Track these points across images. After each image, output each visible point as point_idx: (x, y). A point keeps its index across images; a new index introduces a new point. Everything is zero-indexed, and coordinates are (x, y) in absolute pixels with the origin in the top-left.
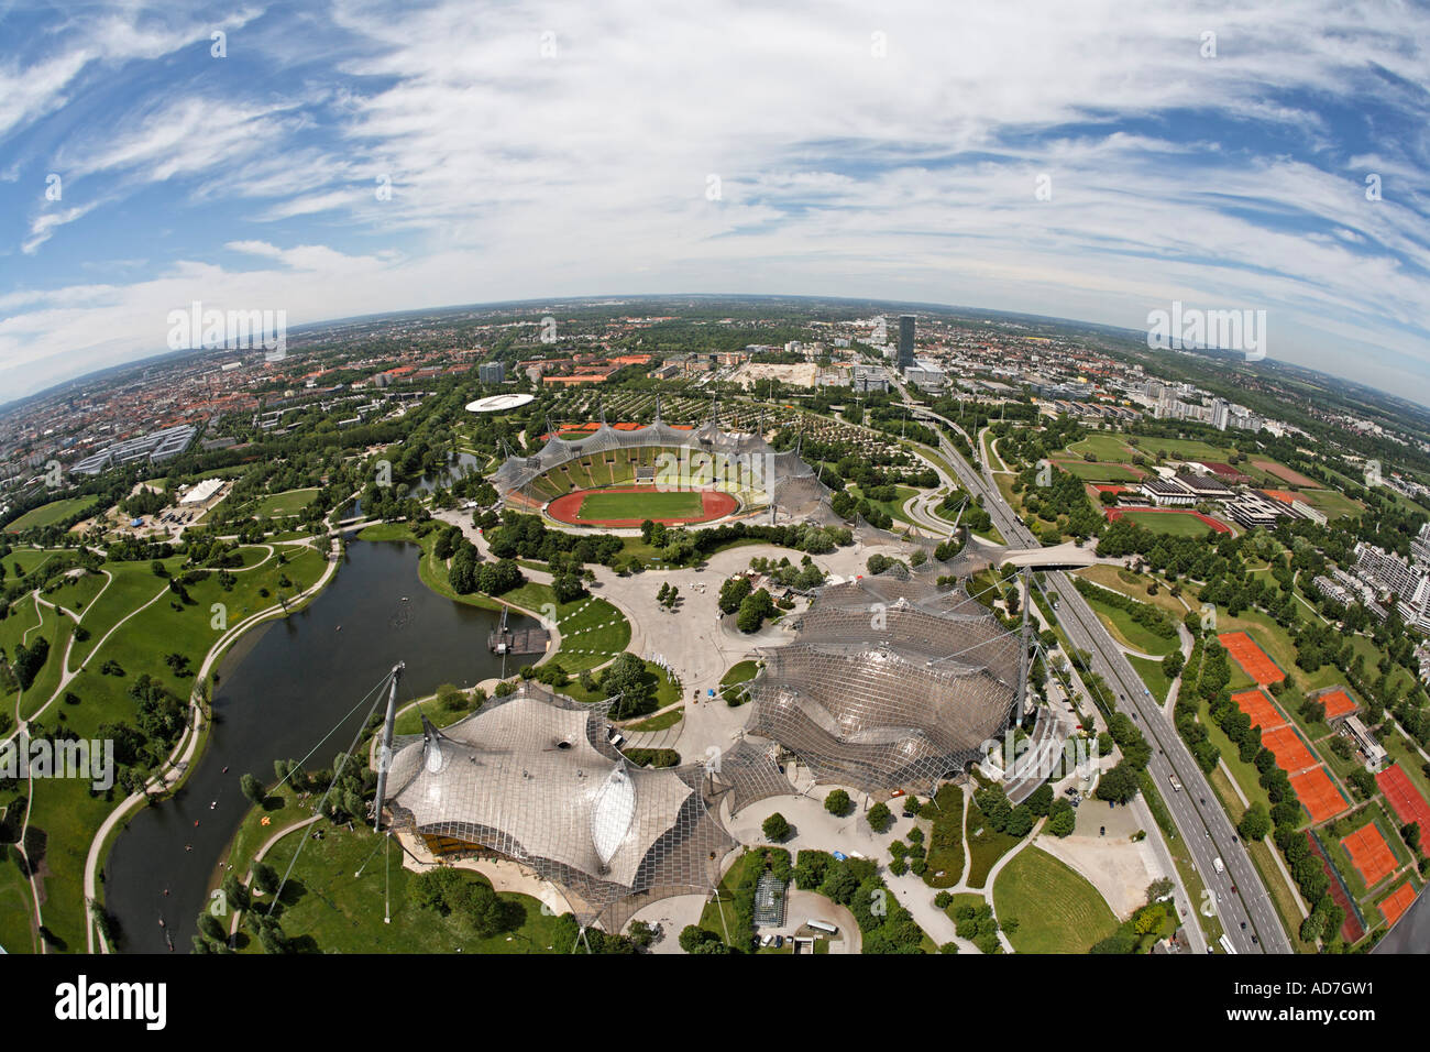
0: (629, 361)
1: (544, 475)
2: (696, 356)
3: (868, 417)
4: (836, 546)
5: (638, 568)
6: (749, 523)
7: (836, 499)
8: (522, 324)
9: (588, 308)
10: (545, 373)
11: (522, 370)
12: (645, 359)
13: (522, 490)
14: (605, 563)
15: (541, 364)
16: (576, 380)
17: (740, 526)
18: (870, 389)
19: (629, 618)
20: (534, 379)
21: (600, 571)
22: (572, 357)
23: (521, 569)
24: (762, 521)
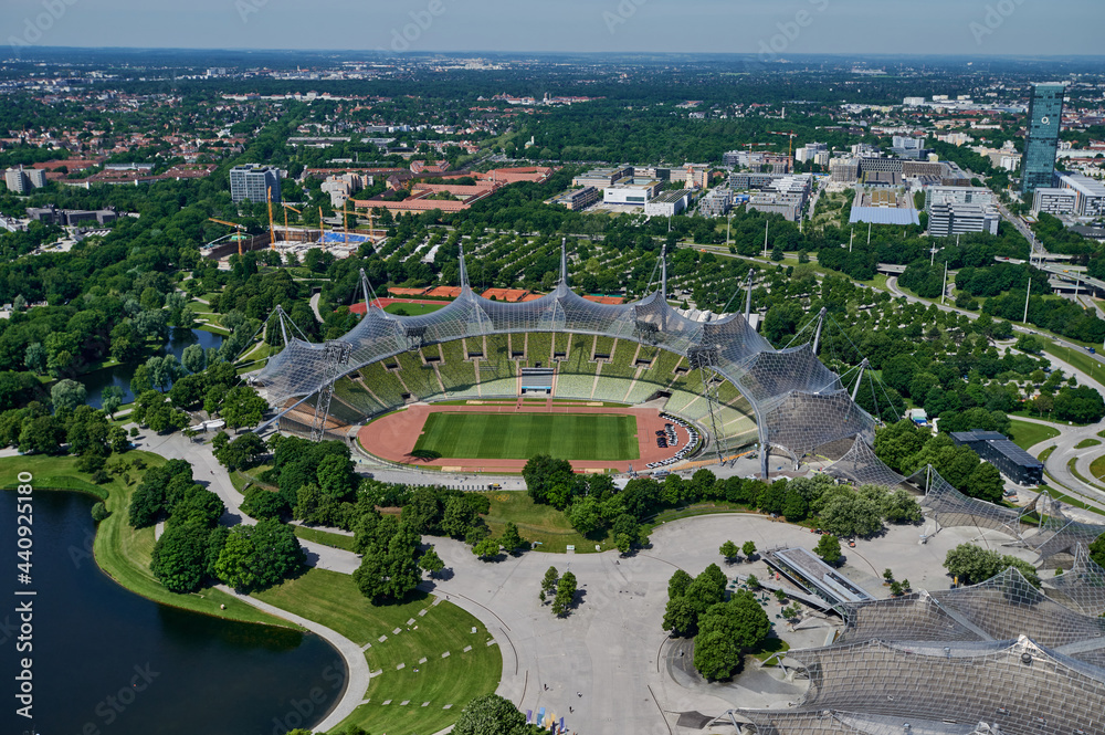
0: (513, 177)
1: (355, 375)
2: (630, 172)
3: (952, 286)
4: (885, 524)
5: (520, 548)
6: (722, 473)
7: (884, 437)
8: (311, 96)
9: (435, 74)
10: (355, 191)
11: (315, 183)
12: (540, 174)
13: (313, 400)
14: (460, 537)
15: (349, 177)
16: (417, 206)
17: (706, 477)
18: (959, 232)
19: (498, 639)
20: (337, 201)
21: (448, 551)
22: (406, 164)
23: (303, 543)
24: (746, 468)
